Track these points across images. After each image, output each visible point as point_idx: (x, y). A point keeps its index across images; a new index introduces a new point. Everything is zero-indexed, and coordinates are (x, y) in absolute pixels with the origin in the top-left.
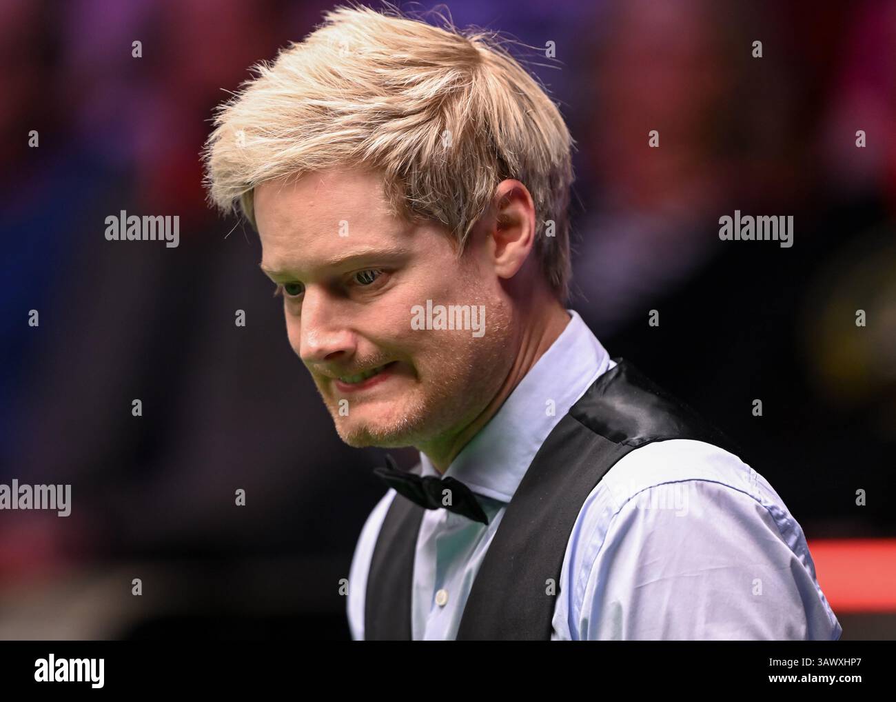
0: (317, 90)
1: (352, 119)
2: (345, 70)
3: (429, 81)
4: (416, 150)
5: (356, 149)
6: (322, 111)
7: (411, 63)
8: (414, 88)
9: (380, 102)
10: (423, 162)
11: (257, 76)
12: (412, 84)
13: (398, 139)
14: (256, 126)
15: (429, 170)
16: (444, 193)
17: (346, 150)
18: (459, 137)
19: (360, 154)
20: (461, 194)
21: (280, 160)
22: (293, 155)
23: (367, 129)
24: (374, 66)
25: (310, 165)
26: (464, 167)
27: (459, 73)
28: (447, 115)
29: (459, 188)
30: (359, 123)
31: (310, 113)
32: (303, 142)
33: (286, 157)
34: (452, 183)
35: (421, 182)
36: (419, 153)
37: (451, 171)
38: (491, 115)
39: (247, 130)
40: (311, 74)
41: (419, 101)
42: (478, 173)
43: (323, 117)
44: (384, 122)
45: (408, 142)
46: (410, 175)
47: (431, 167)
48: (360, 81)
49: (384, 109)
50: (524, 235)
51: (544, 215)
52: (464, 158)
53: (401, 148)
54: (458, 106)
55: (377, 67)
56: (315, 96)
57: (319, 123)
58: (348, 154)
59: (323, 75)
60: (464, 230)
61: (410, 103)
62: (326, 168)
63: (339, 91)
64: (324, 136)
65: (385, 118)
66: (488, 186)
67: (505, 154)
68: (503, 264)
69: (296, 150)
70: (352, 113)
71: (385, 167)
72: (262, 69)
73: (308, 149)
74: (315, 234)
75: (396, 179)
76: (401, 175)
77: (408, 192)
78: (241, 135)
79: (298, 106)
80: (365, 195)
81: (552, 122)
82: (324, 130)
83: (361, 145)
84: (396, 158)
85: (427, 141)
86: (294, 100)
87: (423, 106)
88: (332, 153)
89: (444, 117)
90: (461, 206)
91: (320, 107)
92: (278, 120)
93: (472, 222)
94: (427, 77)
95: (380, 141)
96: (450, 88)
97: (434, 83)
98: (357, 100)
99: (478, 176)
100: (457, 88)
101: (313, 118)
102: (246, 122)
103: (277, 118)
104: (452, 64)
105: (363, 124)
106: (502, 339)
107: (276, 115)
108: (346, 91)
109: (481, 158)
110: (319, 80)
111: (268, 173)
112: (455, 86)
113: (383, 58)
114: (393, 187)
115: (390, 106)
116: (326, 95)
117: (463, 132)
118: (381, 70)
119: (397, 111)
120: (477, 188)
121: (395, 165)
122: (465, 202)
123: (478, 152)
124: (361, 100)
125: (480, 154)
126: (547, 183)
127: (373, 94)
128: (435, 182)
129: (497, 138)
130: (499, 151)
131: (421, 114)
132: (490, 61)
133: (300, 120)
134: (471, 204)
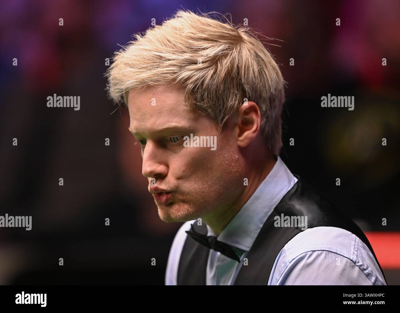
0: (159, 48)
1: (173, 63)
2: (174, 39)
3: (212, 48)
4: (201, 80)
5: (172, 77)
6: (160, 58)
7: (206, 39)
8: (205, 51)
9: (187, 56)
10: (204, 86)
11: (135, 39)
12: (204, 49)
13: (193, 74)
14: (129, 63)
15: (207, 90)
16: (213, 102)
17: (168, 77)
18: (223, 76)
19: (174, 80)
20: (222, 103)
21: (137, 79)
22: (143, 78)
23: (179, 68)
24: (188, 39)
25: (151, 83)
26: (224, 91)
27: (227, 46)
28: (219, 65)
29: (221, 100)
30: (176, 65)
31: (154, 59)
32: (149, 72)
33: (140, 78)
34: (217, 98)
35: (202, 96)
36: (203, 82)
37: (218, 92)
38: (241, 67)
39: (125, 64)
40: (158, 41)
41: (206, 57)
42: (231, 94)
43: (160, 61)
44: (188, 66)
45: (198, 76)
46: (198, 92)
47: (208, 89)
48: (180, 45)
49: (189, 60)
50: (254, 128)
51: (265, 117)
52: (224, 86)
53: (194, 78)
54: (225, 62)
55: (189, 39)
56: (158, 51)
57: (158, 64)
58: (169, 79)
59: (163, 41)
60: (222, 120)
61: (202, 58)
62: (158, 85)
63: (169, 49)
64: (159, 69)
65: (188, 64)
66: (235, 100)
67: (245, 87)
68: (241, 141)
69: (145, 75)
70: (173, 60)
71: (186, 87)
72: (138, 37)
73: (150, 75)
74: (151, 116)
75: (190, 93)
76: (193, 92)
77: (196, 100)
78: (122, 66)
79: (149, 55)
80: (175, 99)
81: (275, 73)
82: (159, 67)
83: (175, 75)
84: (191, 83)
85: (207, 77)
86: (148, 52)
87: (208, 59)
88: (162, 78)
89: (217, 66)
90: (221, 108)
91: (159, 56)
92: (139, 61)
93: (227, 117)
94: (212, 46)
95: (185, 74)
96: (221, 53)
97: (214, 49)
98: (177, 54)
99: (231, 96)
100: (225, 53)
101: (155, 61)
102: (125, 60)
103: (139, 60)
104: (225, 41)
105: (178, 66)
106: (238, 175)
107: (139, 58)
108: (172, 49)
109: (233, 87)
110: (161, 43)
111: (132, 85)
112: (224, 52)
113: (193, 35)
114: (188, 96)
115: (192, 58)
116: (163, 50)
117: (226, 74)
118: (191, 41)
119: (195, 61)
120: (229, 101)
121: (191, 86)
122: (223, 107)
123: (232, 84)
124: (179, 54)
125: (233, 85)
126: (268, 102)
127: (185, 52)
128: (209, 96)
129: (242, 78)
130: (242, 85)
131: (206, 63)
132: (248, 41)
133: (149, 61)
134: (226, 108)
